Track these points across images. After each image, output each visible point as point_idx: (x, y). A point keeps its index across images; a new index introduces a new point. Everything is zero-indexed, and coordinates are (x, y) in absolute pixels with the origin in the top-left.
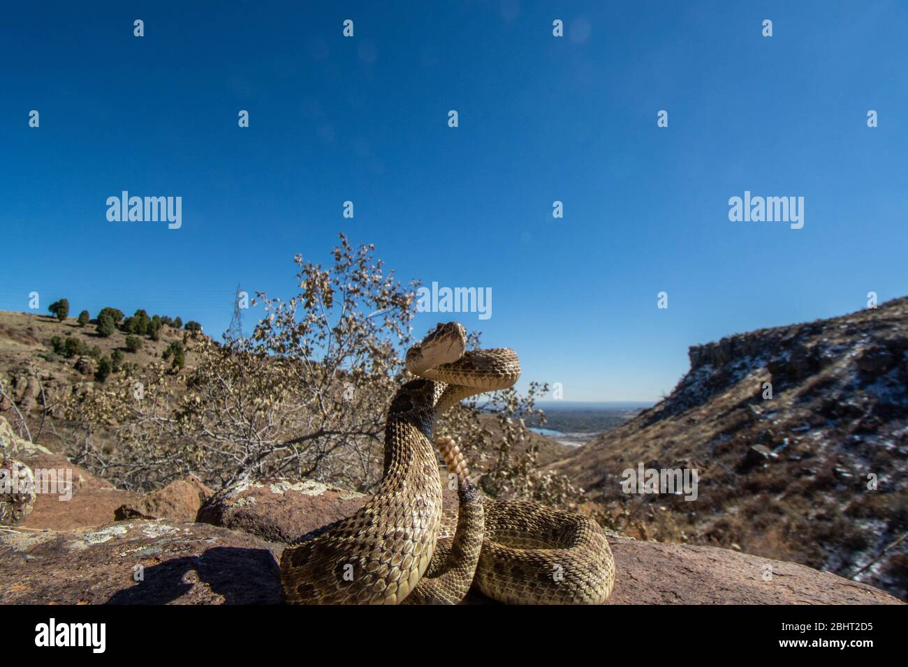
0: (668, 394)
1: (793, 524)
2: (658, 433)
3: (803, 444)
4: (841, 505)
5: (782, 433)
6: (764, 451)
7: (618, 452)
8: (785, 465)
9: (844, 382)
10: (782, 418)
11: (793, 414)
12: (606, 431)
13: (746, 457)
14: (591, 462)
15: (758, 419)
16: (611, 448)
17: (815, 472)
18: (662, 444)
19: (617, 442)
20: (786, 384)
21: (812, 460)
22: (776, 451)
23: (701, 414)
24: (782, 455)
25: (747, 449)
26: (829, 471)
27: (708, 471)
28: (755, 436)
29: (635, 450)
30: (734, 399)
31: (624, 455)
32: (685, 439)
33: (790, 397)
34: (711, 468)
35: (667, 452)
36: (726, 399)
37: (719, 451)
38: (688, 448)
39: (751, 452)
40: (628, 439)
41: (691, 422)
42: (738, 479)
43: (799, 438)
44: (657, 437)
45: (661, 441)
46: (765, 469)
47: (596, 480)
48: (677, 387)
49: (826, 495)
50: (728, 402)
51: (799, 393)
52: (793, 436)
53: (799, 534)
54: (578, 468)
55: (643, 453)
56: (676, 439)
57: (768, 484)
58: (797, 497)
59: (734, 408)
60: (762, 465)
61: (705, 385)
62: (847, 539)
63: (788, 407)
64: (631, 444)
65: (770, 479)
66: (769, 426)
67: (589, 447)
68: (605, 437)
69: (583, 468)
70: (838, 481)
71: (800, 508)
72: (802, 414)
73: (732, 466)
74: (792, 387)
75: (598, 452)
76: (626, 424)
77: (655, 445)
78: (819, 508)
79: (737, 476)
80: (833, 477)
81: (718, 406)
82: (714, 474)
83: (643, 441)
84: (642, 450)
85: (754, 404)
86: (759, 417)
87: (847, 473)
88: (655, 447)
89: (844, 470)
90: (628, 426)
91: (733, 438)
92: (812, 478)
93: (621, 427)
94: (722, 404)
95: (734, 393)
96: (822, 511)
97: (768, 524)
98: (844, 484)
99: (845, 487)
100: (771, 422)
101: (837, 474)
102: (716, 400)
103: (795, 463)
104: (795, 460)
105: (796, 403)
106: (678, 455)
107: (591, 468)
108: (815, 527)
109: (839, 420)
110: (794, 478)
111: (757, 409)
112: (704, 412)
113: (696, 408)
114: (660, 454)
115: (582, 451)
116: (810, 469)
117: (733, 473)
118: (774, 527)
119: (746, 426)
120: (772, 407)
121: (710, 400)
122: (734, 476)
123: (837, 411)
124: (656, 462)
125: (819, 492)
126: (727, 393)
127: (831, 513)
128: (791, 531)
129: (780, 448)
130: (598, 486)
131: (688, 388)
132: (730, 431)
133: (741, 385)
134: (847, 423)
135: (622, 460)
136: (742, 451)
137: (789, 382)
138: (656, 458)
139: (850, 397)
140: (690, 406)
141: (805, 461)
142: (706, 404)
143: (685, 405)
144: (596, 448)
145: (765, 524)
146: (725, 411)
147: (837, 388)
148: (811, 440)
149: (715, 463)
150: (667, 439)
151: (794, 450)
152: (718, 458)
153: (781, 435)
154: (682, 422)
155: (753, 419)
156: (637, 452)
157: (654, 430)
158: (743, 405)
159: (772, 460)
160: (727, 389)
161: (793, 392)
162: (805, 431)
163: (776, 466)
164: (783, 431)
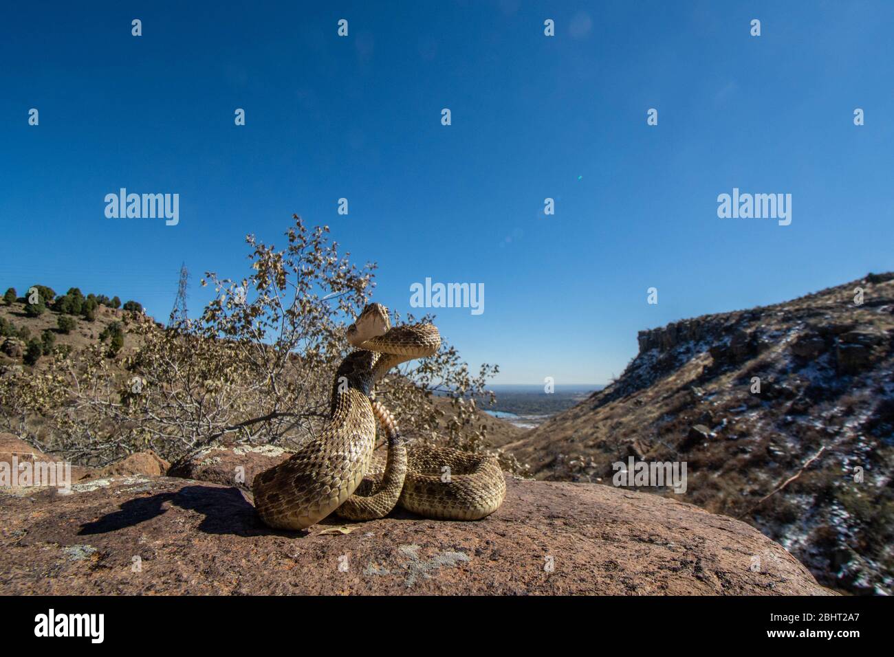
0: (618, 376)
1: (729, 500)
2: (607, 415)
3: (740, 425)
4: (773, 481)
5: (721, 413)
6: (704, 430)
7: (569, 433)
8: (723, 444)
9: (779, 366)
10: (721, 400)
11: (732, 396)
12: (558, 413)
13: (688, 436)
14: (543, 443)
15: (700, 401)
16: (562, 430)
17: (750, 450)
18: (611, 425)
19: (568, 424)
20: (726, 368)
21: (748, 439)
22: (715, 431)
23: (647, 396)
24: (721, 434)
25: (689, 429)
26: (763, 450)
27: (652, 450)
28: (696, 417)
29: (585, 431)
30: (679, 381)
31: (575, 436)
32: (632, 420)
33: (730, 380)
34: (656, 447)
35: (615, 432)
36: (671, 381)
37: (663, 431)
38: (635, 429)
39: (693, 431)
40: (579, 421)
41: (638, 403)
42: (680, 457)
43: (737, 419)
44: (606, 418)
45: (609, 422)
46: (704, 447)
47: (547, 460)
48: (625, 370)
49: (760, 471)
50: (673, 384)
51: (738, 376)
52: (731, 417)
53: (734, 508)
54: (531, 449)
55: (592, 434)
56: (624, 420)
57: (707, 462)
58: (734, 474)
59: (678, 391)
60: (703, 444)
61: (652, 368)
62: (778, 513)
63: (727, 389)
64: (581, 425)
65: (709, 457)
66: (709, 407)
67: (542, 428)
68: (558, 418)
69: (535, 449)
70: (770, 458)
71: (735, 484)
72: (740, 396)
73: (674, 446)
74: (732, 371)
75: (550, 434)
76: (578, 406)
77: (604, 425)
78: (753, 484)
79: (679, 454)
80: (767, 455)
81: (662, 388)
82: (657, 453)
83: (594, 422)
84: (593, 430)
85: (696, 386)
86: (700, 399)
87: (779, 451)
88: (604, 428)
89: (777, 449)
90: (579, 408)
91: (676, 418)
92: (747, 456)
93: (573, 408)
94: (668, 386)
95: (679, 376)
96: (756, 487)
97: (706, 500)
98: (776, 462)
99: (778, 465)
100: (711, 403)
101: (770, 452)
102: (662, 382)
103: (732, 442)
104: (732, 439)
105: (735, 385)
106: (625, 435)
107: (543, 449)
108: (749, 502)
109: (774, 402)
110: (731, 456)
111: (699, 392)
112: (650, 394)
113: (643, 390)
114: (608, 435)
115: (535, 433)
116: (746, 448)
117: (675, 451)
118: (711, 502)
119: (689, 407)
120: (713, 389)
121: (656, 383)
122: (676, 454)
123: (772, 393)
124: (605, 442)
125: (753, 469)
126: (671, 376)
127: (764, 488)
128: (727, 506)
129: (719, 428)
130: (549, 466)
131: (636, 371)
132: (674, 412)
133: (685, 369)
134: (781, 404)
135: (572, 441)
136: (684, 431)
137: (728, 366)
138: (604, 439)
139: (784, 380)
140: (638, 389)
141: (741, 440)
142: (652, 387)
143: (633, 387)
144: (548, 429)
145: (704, 499)
146: (670, 393)
147: (772, 371)
148: (748, 420)
149: (659, 442)
150: (615, 420)
151: (732, 430)
152: (662, 437)
153: (720, 415)
154: (629, 404)
155: (695, 401)
156: (587, 433)
157: (603, 411)
158: (686, 387)
159: (712, 439)
160: (672, 372)
161: (732, 375)
162: (743, 412)
163: (715, 445)
164: (721, 411)
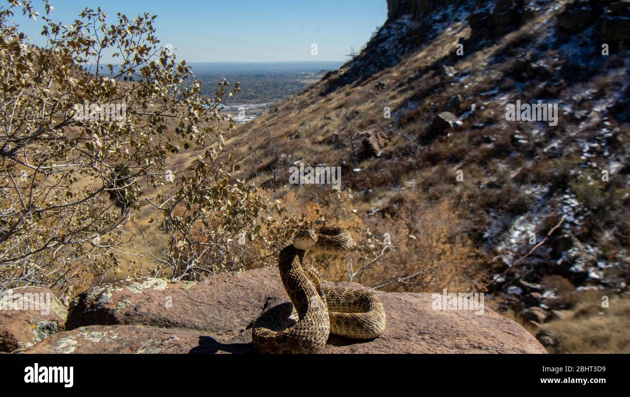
0: (358, 52)
1: (465, 194)
2: (341, 102)
3: (489, 110)
4: (512, 172)
5: (471, 98)
6: (448, 117)
7: (294, 126)
8: (467, 133)
9: (540, 40)
10: (473, 81)
11: (485, 77)
12: (280, 101)
13: (431, 126)
14: (261, 140)
15: (450, 83)
16: (285, 122)
17: (494, 139)
18: (345, 115)
19: (293, 115)
20: (484, 42)
21: (494, 126)
22: (461, 118)
23: (390, 77)
24: (467, 122)
25: (434, 117)
26: (508, 138)
27: (391, 143)
28: (443, 103)
29: (313, 123)
30: (429, 58)
31: (301, 130)
32: (371, 108)
33: (486, 57)
34: (394, 140)
35: (349, 124)
36: (420, 58)
37: (405, 120)
38: (373, 118)
39: (438, 118)
40: (307, 110)
41: (380, 87)
42: (420, 150)
43: (486, 103)
44: (340, 107)
45: (344, 111)
46: (447, 138)
47: (266, 161)
48: (368, 43)
49: (500, 162)
50: (423, 62)
51: (496, 52)
52: (480, 102)
53: (469, 203)
54: (244, 149)
55: (322, 127)
56: (361, 108)
57: (448, 154)
58: (474, 166)
59: (427, 70)
60: (447, 134)
61: (400, 41)
62: (512, 205)
63: (481, 68)
64: (310, 116)
65: (451, 149)
66: (459, 91)
67: (259, 122)
68: (279, 108)
69: (250, 148)
70: (514, 148)
71: (474, 176)
72: (493, 77)
73: (415, 138)
74: (490, 46)
75: (270, 128)
76: (306, 91)
77: (337, 116)
78: (492, 176)
79: (419, 147)
80: (510, 144)
81: (410, 67)
82: (395, 147)
83: (324, 112)
84: (323, 122)
85: (448, 65)
86: (451, 80)
87: (524, 139)
88: (336, 119)
89: (521, 137)
90: (307, 94)
91: (421, 104)
92: (490, 146)
93: (299, 95)
94: (416, 65)
95: (431, 51)
96: (494, 179)
97: (442, 196)
98: (518, 151)
99: (519, 154)
100: (462, 85)
101: (514, 141)
102: (409, 60)
103: (477, 131)
104: (478, 127)
105: (490, 64)
106: (361, 127)
107: (261, 147)
108: (484, 195)
109: (527, 83)
110: (474, 146)
111: (451, 72)
112: (395, 74)
113: (387, 69)
114: (342, 127)
115: (250, 127)
116: (490, 137)
117: (416, 144)
118: (447, 198)
119: (437, 90)
120: (465, 69)
121: (403, 61)
122: (416, 147)
123: (527, 73)
124: (337, 136)
125: (494, 160)
126: (422, 50)
127: (502, 180)
128: (462, 200)
129: (466, 115)
130: (268, 168)
131: (381, 45)
132: (418, 98)
133: (438, 42)
134: (533, 86)
135: (298, 137)
136: (428, 119)
137: (486, 40)
138: (336, 132)
139: (542, 58)
140: (381, 68)
141: (486, 129)
142: (398, 66)
143: (376, 65)
144: (267, 122)
145: (439, 195)
146: (417, 73)
147: (532, 47)
148: (497, 105)
149: (399, 134)
150: (351, 109)
151: (479, 117)
152: (403, 128)
153: (469, 100)
154: (369, 87)
155: (446, 82)
156: (316, 126)
157: (337, 98)
158: (437, 68)
159: (457, 129)
160: (423, 46)
161: (490, 51)
162: (494, 95)
163: (459, 134)
164: (471, 96)
